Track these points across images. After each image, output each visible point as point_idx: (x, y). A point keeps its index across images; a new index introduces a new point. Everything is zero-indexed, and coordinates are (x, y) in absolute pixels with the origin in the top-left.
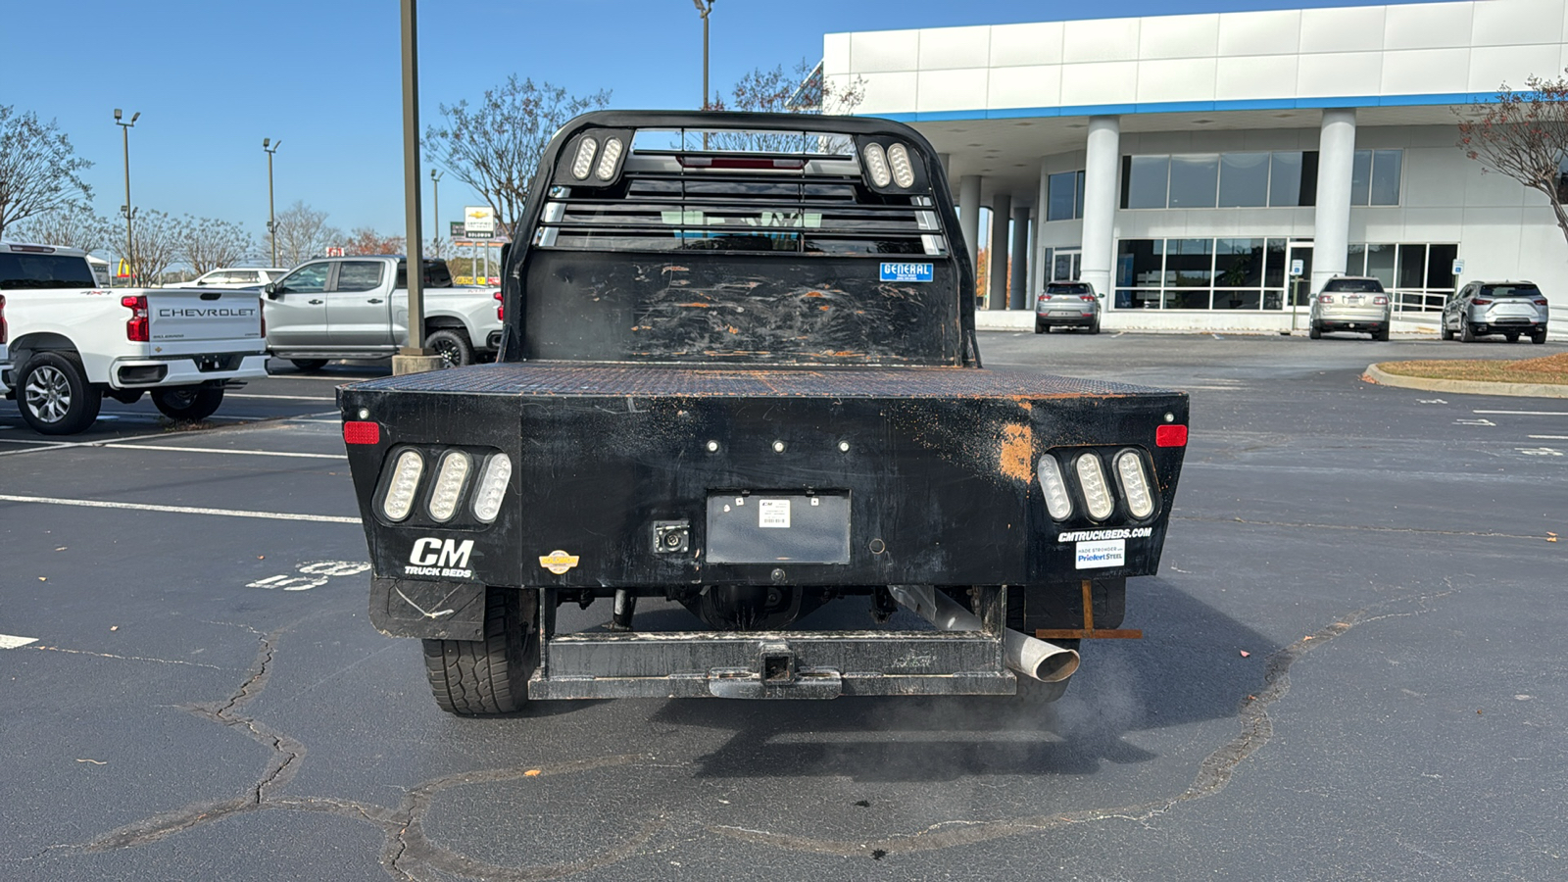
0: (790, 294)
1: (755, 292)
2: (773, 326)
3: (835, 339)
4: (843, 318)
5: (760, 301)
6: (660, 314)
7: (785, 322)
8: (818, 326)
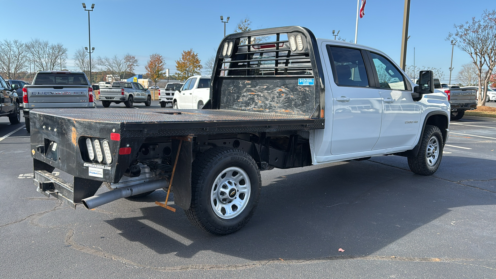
0: (274, 90)
1: (266, 89)
2: (270, 101)
3: (285, 106)
4: (287, 98)
5: (267, 92)
6: (244, 96)
7: (272, 100)
8: (281, 101)
